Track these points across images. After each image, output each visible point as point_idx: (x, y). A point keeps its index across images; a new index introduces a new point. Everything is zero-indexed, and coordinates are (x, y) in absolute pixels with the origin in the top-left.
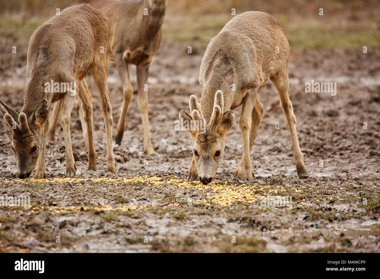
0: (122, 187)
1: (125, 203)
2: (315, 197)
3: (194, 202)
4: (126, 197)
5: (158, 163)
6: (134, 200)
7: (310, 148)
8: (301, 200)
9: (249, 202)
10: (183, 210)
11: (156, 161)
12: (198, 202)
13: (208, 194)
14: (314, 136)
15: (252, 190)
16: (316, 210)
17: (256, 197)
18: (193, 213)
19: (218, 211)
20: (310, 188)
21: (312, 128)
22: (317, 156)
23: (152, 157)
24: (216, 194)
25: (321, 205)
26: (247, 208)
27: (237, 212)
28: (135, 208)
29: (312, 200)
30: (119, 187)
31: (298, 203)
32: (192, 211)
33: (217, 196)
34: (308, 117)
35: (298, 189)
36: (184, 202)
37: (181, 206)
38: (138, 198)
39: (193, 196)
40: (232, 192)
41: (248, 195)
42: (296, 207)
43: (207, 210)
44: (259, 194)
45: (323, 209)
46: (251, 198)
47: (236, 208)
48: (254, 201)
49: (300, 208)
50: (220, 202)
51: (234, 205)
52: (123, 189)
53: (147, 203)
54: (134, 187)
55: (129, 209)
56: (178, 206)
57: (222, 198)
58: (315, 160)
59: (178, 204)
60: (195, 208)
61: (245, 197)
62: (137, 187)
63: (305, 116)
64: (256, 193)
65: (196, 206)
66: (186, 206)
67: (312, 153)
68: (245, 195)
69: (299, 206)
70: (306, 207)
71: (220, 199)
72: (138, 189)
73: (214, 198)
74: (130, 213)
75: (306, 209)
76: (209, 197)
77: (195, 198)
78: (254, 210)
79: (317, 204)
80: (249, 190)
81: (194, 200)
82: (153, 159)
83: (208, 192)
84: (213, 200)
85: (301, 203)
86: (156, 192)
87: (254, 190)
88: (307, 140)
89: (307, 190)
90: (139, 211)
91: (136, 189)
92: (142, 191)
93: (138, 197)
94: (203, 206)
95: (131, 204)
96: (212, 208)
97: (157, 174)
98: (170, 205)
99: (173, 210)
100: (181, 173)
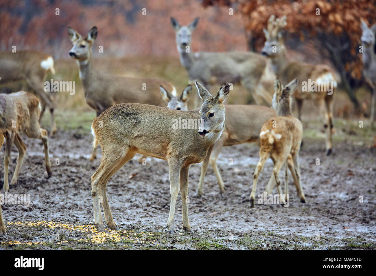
0: (28, 228)
1: (30, 240)
2: (162, 239)
3: (78, 240)
4: (31, 235)
5: (53, 212)
6: (36, 237)
7: (159, 205)
8: (152, 241)
9: (117, 241)
10: (71, 245)
11: (52, 211)
12: (81, 240)
13: (88, 235)
14: (161, 197)
15: (118, 233)
16: (162, 248)
17: (121, 238)
18: (77, 248)
19: (95, 247)
20: (159, 233)
21: (160, 192)
22: (163, 211)
23: (49, 208)
24: (94, 235)
25: (166, 245)
26: (115, 246)
27: (108, 248)
28: (37, 243)
29: (160, 241)
30: (26, 229)
31: (150, 243)
32: (77, 246)
33: (94, 237)
34: (157, 184)
35: (150, 233)
36: (72, 240)
37: (70, 243)
38: (39, 237)
39: (78, 236)
40: (105, 234)
41: (116, 236)
42: (149, 245)
43: (88, 246)
44: (123, 236)
45: (168, 247)
46: (118, 239)
47: (108, 245)
48: (120, 241)
49: (151, 246)
50: (96, 241)
51: (106, 243)
52: (29, 230)
53: (45, 240)
54: (37, 229)
55: (33, 244)
56: (67, 243)
57: (98, 238)
58: (162, 214)
59: (67, 241)
60: (79, 244)
61: (114, 238)
62: (39, 229)
63: (156, 183)
64: (122, 235)
65: (80, 243)
66: (73, 243)
67: (160, 209)
68: (114, 236)
69: (151, 245)
70: (156, 245)
71: (97, 239)
72: (39, 230)
73: (92, 238)
74: (33, 246)
75: (155, 247)
76: (89, 237)
77: (79, 237)
78: (120, 247)
79: (163, 244)
80: (116, 233)
81: (78, 239)
82: (50, 209)
83: (88, 233)
84: (92, 239)
85: (153, 243)
86: (52, 233)
87: (120, 233)
88: (156, 200)
89: (157, 234)
90: (40, 246)
91: (38, 230)
92: (42, 232)
93: (39, 235)
94: (85, 243)
95: (34, 240)
96: (91, 244)
97: (52, 220)
98: (61, 242)
99: (64, 245)
100: (70, 220)
